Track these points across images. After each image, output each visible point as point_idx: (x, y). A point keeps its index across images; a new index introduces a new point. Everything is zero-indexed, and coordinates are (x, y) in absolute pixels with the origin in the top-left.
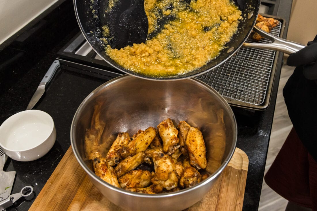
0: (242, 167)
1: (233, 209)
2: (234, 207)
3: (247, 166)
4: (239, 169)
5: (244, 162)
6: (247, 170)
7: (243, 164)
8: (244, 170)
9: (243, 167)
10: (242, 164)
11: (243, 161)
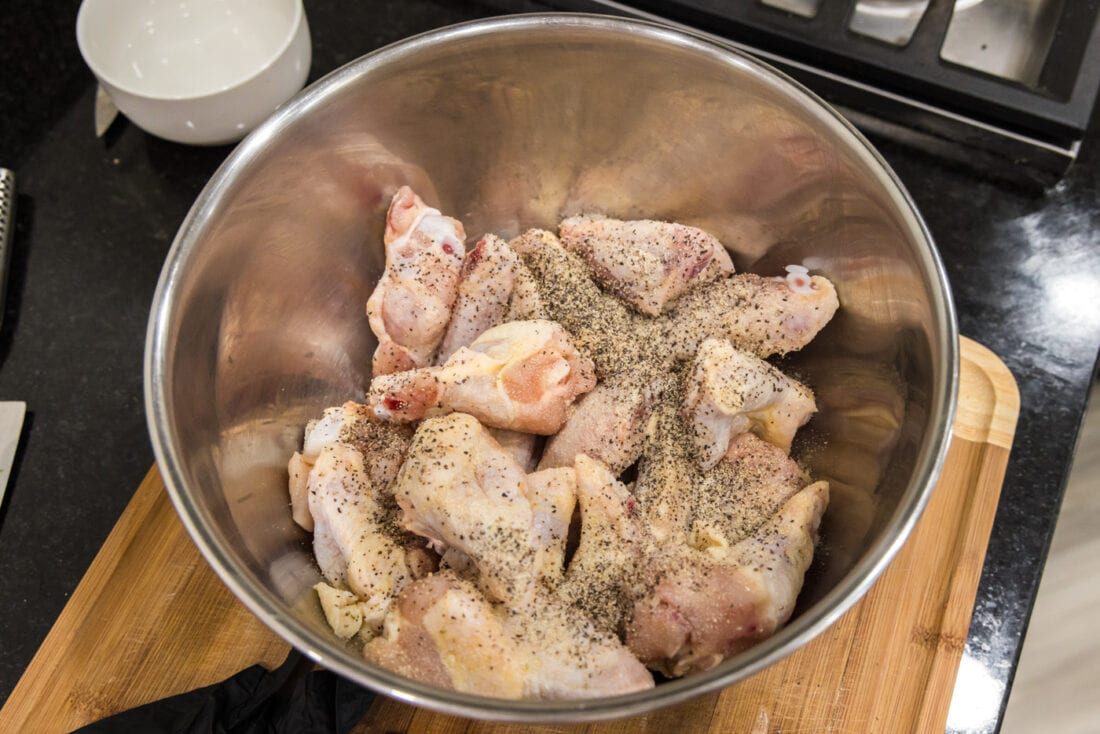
0: (986, 431)
1: (933, 617)
2: (936, 606)
3: (1011, 430)
4: (974, 439)
5: (999, 409)
6: (1008, 446)
7: (994, 420)
8: (993, 446)
9: (991, 433)
10: (989, 417)
11: (993, 402)
